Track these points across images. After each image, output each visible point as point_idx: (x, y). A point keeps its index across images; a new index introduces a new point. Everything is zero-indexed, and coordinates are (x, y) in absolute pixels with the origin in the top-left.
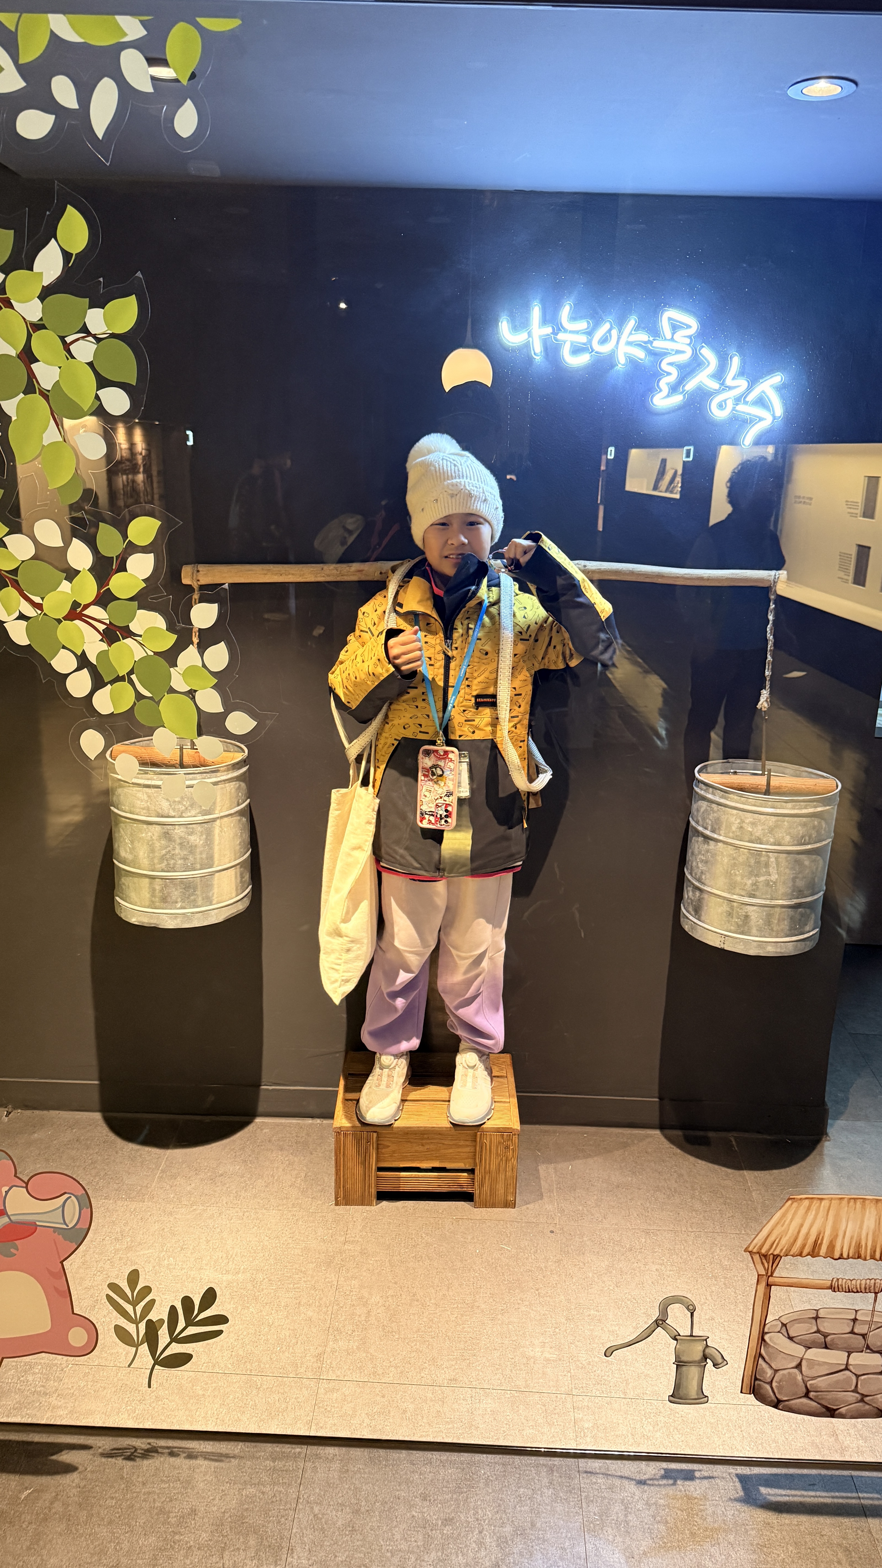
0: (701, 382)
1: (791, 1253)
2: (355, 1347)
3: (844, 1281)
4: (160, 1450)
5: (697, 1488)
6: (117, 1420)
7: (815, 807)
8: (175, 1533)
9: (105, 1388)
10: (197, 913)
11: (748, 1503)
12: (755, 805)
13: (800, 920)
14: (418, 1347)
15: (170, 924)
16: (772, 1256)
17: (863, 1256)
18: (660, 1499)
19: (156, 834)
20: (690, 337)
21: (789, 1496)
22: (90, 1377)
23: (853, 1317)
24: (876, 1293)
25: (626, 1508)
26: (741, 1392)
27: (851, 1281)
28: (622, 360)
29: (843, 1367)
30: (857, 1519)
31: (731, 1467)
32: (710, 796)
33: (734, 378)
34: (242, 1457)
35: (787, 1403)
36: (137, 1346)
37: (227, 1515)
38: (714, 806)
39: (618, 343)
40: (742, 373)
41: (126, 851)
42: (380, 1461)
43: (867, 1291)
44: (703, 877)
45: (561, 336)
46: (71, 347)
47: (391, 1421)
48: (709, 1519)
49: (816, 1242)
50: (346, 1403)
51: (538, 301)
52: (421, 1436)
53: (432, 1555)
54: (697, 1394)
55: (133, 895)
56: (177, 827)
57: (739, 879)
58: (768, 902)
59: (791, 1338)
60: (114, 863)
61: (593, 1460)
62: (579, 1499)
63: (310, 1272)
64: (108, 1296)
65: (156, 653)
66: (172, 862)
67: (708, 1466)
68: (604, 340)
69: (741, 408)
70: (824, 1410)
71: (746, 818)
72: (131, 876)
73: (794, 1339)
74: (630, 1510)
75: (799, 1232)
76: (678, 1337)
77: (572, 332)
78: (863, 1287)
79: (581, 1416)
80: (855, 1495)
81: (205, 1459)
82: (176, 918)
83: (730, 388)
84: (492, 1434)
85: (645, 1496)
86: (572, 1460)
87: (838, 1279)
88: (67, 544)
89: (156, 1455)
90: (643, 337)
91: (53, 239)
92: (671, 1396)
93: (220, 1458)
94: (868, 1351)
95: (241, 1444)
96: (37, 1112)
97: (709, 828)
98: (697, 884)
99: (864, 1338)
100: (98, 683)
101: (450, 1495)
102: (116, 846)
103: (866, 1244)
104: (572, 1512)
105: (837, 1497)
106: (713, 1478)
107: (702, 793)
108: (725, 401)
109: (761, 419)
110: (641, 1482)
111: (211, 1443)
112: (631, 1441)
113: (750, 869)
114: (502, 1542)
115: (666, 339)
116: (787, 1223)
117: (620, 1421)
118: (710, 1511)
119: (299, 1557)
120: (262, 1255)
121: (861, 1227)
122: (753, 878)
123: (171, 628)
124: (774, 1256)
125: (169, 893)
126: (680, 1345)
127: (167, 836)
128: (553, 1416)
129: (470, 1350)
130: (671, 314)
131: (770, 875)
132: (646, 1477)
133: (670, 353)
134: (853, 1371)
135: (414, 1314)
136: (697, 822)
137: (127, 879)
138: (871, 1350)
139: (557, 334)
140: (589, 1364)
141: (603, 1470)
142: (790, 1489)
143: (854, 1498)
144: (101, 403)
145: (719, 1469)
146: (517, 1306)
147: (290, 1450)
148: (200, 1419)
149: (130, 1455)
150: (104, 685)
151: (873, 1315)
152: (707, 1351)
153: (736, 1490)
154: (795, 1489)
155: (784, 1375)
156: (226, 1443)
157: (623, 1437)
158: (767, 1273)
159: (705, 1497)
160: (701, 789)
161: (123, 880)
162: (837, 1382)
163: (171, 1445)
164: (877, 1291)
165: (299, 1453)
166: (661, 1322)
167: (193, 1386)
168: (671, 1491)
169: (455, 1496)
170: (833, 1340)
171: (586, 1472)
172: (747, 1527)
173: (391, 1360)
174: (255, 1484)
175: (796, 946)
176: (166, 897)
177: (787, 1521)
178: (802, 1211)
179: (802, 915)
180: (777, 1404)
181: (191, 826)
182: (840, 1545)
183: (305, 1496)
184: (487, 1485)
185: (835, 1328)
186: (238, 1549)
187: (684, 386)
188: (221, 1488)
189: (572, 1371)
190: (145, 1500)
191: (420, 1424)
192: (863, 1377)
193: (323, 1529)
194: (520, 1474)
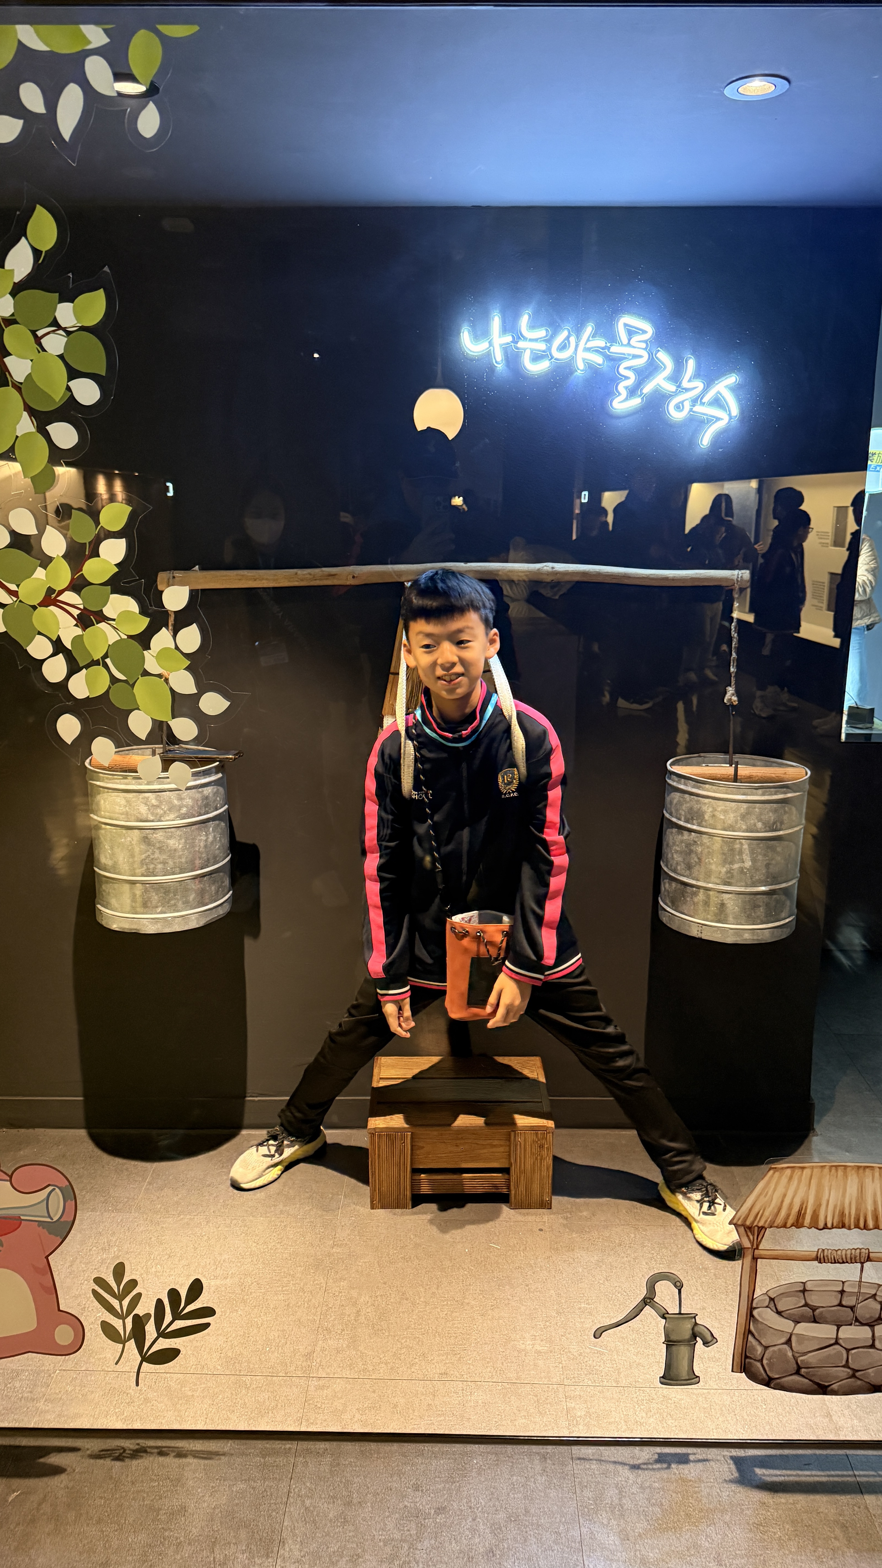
0: (658, 384)
1: (776, 1224)
2: (344, 1346)
3: (830, 1251)
4: (149, 1450)
5: (692, 1471)
6: (105, 1423)
7: (786, 793)
8: (166, 1530)
9: (92, 1392)
10: (178, 917)
11: (743, 1484)
12: (726, 793)
13: (775, 906)
14: (407, 1343)
15: (151, 929)
16: (756, 1228)
17: (847, 1225)
18: (654, 1482)
19: (135, 839)
20: (646, 342)
21: (784, 1476)
22: (78, 1381)
23: (840, 1289)
24: (862, 1263)
25: (620, 1492)
26: (732, 1371)
27: (837, 1251)
28: (581, 365)
29: (833, 1341)
30: (853, 1496)
31: (725, 1450)
32: (682, 787)
33: (690, 381)
34: (232, 1455)
35: (778, 1381)
36: (123, 1342)
37: (217, 1511)
38: (687, 796)
39: (576, 349)
40: (697, 375)
41: (106, 857)
42: (371, 1454)
43: (853, 1261)
44: (679, 868)
45: (521, 344)
46: (43, 341)
47: (382, 1415)
48: (704, 1500)
49: (799, 1212)
50: (336, 1399)
51: (498, 311)
52: (414, 1429)
53: (425, 1543)
54: (688, 1374)
55: (113, 901)
56: (157, 831)
57: (713, 867)
58: (742, 889)
59: (779, 1313)
60: (94, 871)
61: (586, 1447)
62: (573, 1484)
63: (298, 1275)
64: (94, 1292)
65: (130, 637)
66: (152, 866)
67: (702, 1449)
68: (563, 347)
69: (698, 408)
70: (816, 1386)
71: (718, 806)
72: (111, 883)
73: (783, 1314)
74: (624, 1494)
75: (782, 1202)
76: (667, 1316)
77: (531, 340)
78: (849, 1256)
79: (573, 1405)
80: (851, 1473)
81: (195, 1457)
82: (156, 923)
83: (687, 390)
84: (484, 1424)
85: (639, 1481)
86: (566, 1447)
87: (823, 1250)
88: (41, 531)
89: (144, 1455)
90: (600, 343)
91: (23, 239)
92: (662, 1377)
93: (209, 1456)
94: (857, 1324)
95: (230, 1441)
96: (23, 1131)
97: (683, 819)
98: (672, 874)
99: (852, 1310)
100: (73, 668)
101: (443, 1485)
102: (96, 853)
103: (850, 1213)
104: (566, 1497)
105: (833, 1476)
106: (707, 1460)
107: (675, 784)
108: (682, 402)
109: (718, 419)
110: (635, 1467)
111: (201, 1442)
112: (625, 1427)
113: (724, 857)
114: (496, 1529)
115: (622, 345)
116: (770, 1193)
117: (613, 1409)
118: (704, 1493)
119: (290, 1549)
120: (250, 1260)
121: (844, 1195)
122: (727, 866)
123: (143, 612)
124: (759, 1227)
125: (149, 898)
126: (669, 1324)
127: (146, 840)
128: (545, 1406)
129: (461, 1345)
130: (626, 320)
131: (743, 862)
132: (640, 1461)
133: (626, 358)
134: (843, 1345)
135: (403, 1312)
136: (671, 814)
137: (108, 886)
138: (860, 1322)
139: (517, 342)
140: (581, 1354)
141: (596, 1457)
142: (786, 1469)
143: (849, 1476)
144: (72, 395)
145: (712, 1452)
146: (506, 1302)
147: (280, 1446)
148: (190, 1418)
149: (119, 1456)
150: (80, 669)
151: (860, 1286)
152: (696, 1329)
153: (730, 1472)
154: (791, 1469)
155: (774, 1351)
156: (216, 1441)
157: (616, 1425)
158: (753, 1245)
159: (699, 1479)
160: (674, 781)
161: (104, 887)
162: (829, 1356)
163: (160, 1445)
164: (862, 1261)
165: (290, 1449)
166: (648, 1301)
167: (182, 1387)
168: (665, 1474)
169: (447, 1486)
170: (821, 1313)
171: (579, 1459)
172: (743, 1507)
173: (381, 1356)
174: (245, 1480)
175: (773, 933)
176: (147, 901)
177: (783, 1500)
178: (784, 1180)
179: (777, 901)
180: (768, 1382)
181: (170, 830)
182: (836, 1522)
183: (296, 1490)
184: (479, 1474)
185: (823, 1301)
186: (229, 1543)
187: (642, 390)
188: (212, 1484)
189: (564, 1362)
190: (134, 1499)
191: (411, 1417)
192: (853, 1351)
193: (314, 1521)
194: (512, 1462)
